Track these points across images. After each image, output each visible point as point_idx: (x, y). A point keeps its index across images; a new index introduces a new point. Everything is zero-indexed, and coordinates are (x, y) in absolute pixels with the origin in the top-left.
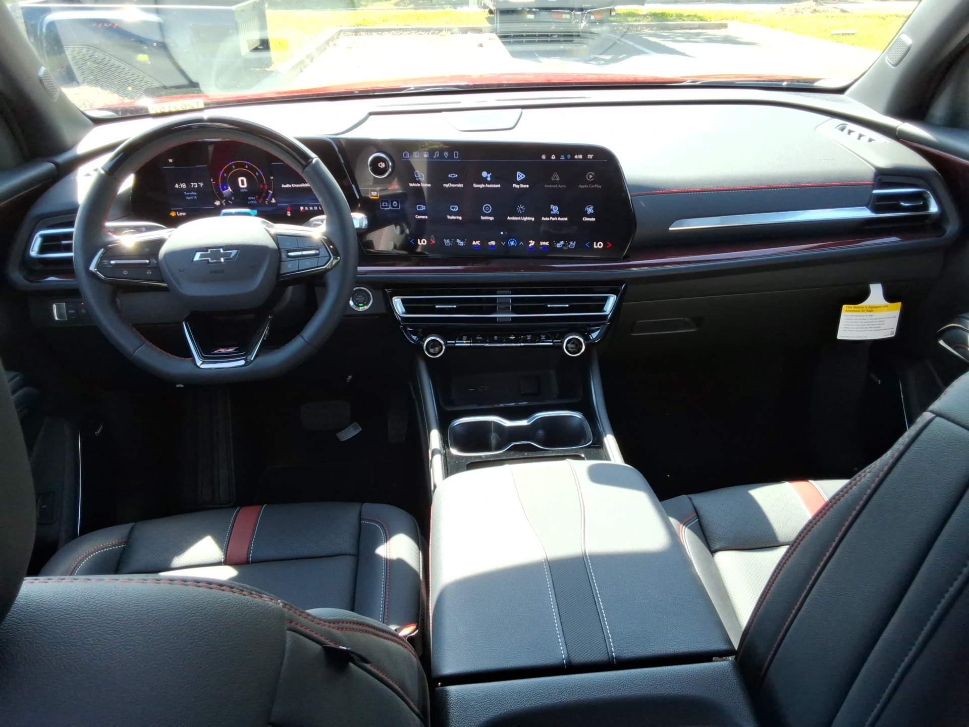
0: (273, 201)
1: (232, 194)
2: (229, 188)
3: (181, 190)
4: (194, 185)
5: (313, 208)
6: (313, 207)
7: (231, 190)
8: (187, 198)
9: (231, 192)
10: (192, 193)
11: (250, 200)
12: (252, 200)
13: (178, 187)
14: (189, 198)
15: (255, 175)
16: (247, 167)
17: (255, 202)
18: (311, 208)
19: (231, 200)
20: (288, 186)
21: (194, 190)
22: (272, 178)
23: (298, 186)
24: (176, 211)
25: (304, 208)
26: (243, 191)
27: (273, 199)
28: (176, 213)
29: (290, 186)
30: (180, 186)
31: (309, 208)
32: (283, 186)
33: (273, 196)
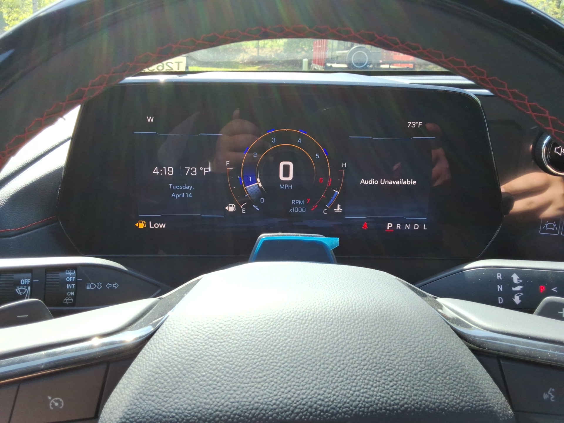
0: (339, 209)
1: (261, 192)
2: (258, 180)
3: (162, 178)
4: (191, 171)
5: (412, 227)
6: (412, 223)
7: (260, 185)
8: (173, 195)
9: (260, 188)
10: (185, 187)
11: (294, 206)
12: (298, 205)
13: (157, 173)
14: (177, 196)
15: (314, 157)
16: (300, 141)
17: (303, 210)
18: (408, 227)
19: (258, 203)
20: (372, 182)
21: (190, 180)
22: (344, 165)
23: (391, 182)
24: (147, 220)
25: (395, 226)
26: (285, 186)
27: (339, 206)
28: (148, 225)
29: (376, 182)
30: (163, 172)
31: (403, 226)
32: (363, 181)
33: (340, 200)
